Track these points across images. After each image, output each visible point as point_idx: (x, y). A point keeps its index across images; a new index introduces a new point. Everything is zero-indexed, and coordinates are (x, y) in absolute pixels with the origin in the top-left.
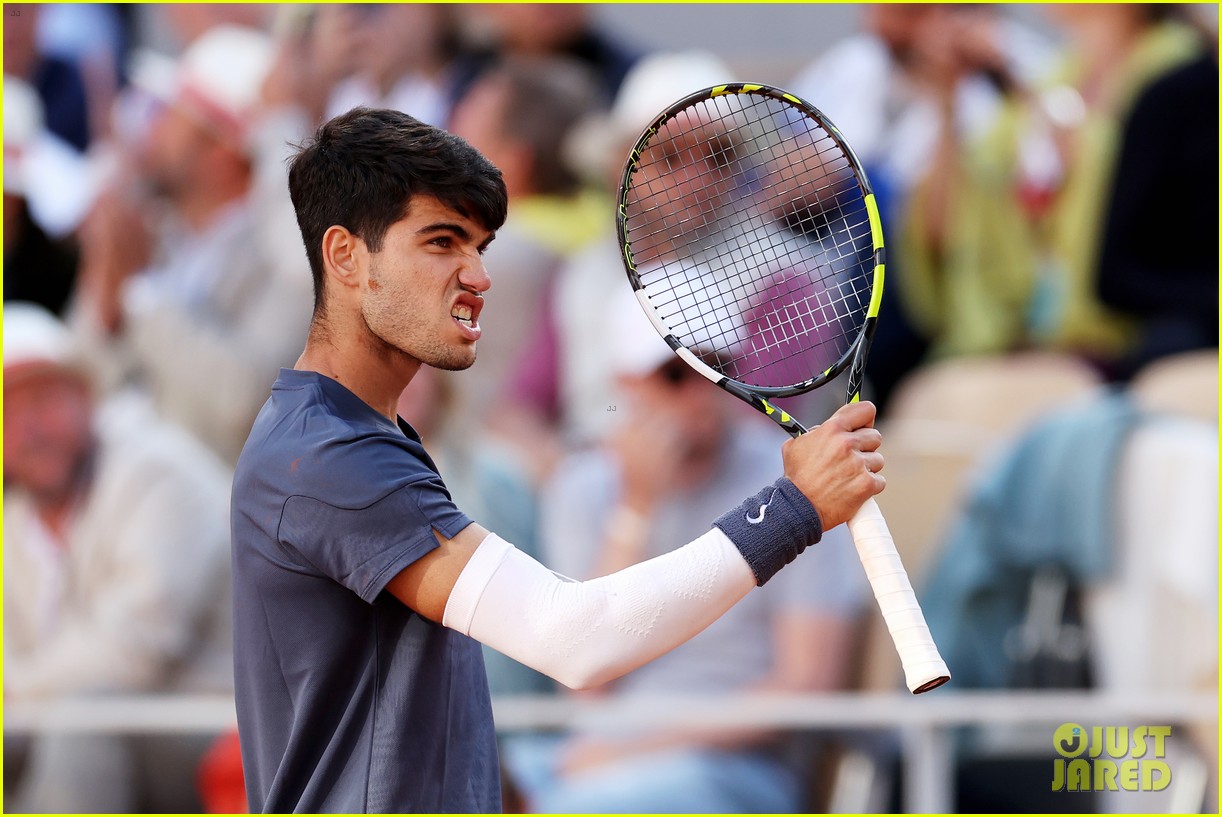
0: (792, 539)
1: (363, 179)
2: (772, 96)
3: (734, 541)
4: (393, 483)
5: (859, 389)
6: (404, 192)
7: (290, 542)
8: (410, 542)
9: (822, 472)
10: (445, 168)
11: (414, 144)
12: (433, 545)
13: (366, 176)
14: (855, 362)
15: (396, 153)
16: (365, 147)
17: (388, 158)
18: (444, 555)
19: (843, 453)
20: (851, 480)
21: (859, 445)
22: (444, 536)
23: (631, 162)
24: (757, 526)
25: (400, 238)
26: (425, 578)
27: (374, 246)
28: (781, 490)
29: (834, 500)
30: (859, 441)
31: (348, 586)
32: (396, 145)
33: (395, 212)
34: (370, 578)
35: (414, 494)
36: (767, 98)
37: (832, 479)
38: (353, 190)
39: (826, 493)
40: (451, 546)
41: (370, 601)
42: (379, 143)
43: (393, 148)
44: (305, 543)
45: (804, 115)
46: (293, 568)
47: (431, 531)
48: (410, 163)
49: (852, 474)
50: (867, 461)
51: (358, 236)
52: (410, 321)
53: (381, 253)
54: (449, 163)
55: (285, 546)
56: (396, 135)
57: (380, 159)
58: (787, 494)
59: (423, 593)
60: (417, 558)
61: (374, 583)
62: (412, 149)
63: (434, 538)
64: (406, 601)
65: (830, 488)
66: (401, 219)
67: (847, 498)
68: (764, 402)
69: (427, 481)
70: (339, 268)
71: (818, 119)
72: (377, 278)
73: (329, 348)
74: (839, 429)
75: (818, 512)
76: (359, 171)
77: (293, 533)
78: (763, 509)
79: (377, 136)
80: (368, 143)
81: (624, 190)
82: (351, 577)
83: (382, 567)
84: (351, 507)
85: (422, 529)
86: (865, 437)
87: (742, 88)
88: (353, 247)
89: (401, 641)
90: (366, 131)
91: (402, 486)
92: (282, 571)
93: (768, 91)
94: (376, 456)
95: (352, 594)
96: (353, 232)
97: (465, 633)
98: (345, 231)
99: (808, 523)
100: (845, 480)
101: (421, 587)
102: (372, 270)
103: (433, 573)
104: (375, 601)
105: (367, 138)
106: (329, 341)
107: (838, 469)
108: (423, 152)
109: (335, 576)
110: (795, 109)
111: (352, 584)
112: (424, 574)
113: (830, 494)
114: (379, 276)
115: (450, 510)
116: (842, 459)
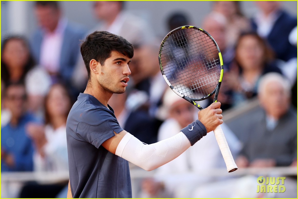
0: (199, 134)
1: (99, 48)
2: (196, 29)
3: (186, 135)
4: (104, 120)
5: (217, 99)
6: (110, 50)
7: (79, 134)
8: (108, 134)
9: (207, 118)
10: (119, 44)
11: (111, 39)
12: (113, 135)
13: (100, 47)
14: (216, 92)
15: (107, 41)
16: (99, 40)
17: (105, 42)
18: (116, 137)
19: (213, 114)
20: (214, 121)
21: (217, 112)
22: (116, 133)
23: (162, 44)
24: (191, 131)
25: (109, 62)
26: (111, 143)
27: (102, 64)
28: (197, 123)
29: (210, 125)
30: (217, 111)
31: (93, 144)
32: (107, 39)
33: (108, 56)
34: (98, 142)
35: (109, 123)
36: (195, 29)
37: (210, 120)
38: (97, 51)
39: (208, 123)
40: (118, 135)
41: (98, 148)
42: (103, 39)
43: (106, 40)
44: (83, 134)
45: (204, 33)
46: (80, 140)
47: (113, 132)
48: (111, 43)
49: (214, 119)
50: (218, 116)
51: (98, 62)
52: (111, 82)
53: (104, 66)
54: (120, 43)
55: (78, 134)
56: (107, 37)
57: (103, 43)
58: (199, 124)
59: (111, 146)
60: (109, 138)
61: (99, 143)
62: (111, 40)
63: (114, 133)
64: (107, 148)
65: (209, 122)
66: (109, 57)
67: (213, 125)
68: (194, 102)
69: (113, 120)
70: (94, 69)
71: (207, 35)
72: (103, 72)
73: (91, 89)
74: (212, 108)
75: (206, 128)
76: (98, 46)
77: (80, 131)
78: (193, 127)
79: (102, 37)
80: (100, 39)
81: (160, 51)
82: (93, 142)
83: (101, 140)
84: (94, 125)
85: (111, 131)
86: (218, 110)
87: (189, 27)
88: (97, 64)
89: (106, 158)
90: (99, 36)
91: (106, 121)
92: (77, 141)
93: (195, 28)
94: (101, 113)
95: (94, 146)
96: (97, 61)
97: (121, 157)
98: (95, 61)
99: (203, 131)
100: (212, 121)
101: (110, 145)
102: (102, 70)
103: (113, 142)
104: (99, 148)
105: (99, 38)
106: (91, 87)
107: (211, 118)
108: (114, 40)
109: (90, 142)
110: (202, 32)
111: (94, 144)
112: (111, 142)
113: (209, 124)
114: (104, 71)
115: (118, 127)
116: (212, 116)
